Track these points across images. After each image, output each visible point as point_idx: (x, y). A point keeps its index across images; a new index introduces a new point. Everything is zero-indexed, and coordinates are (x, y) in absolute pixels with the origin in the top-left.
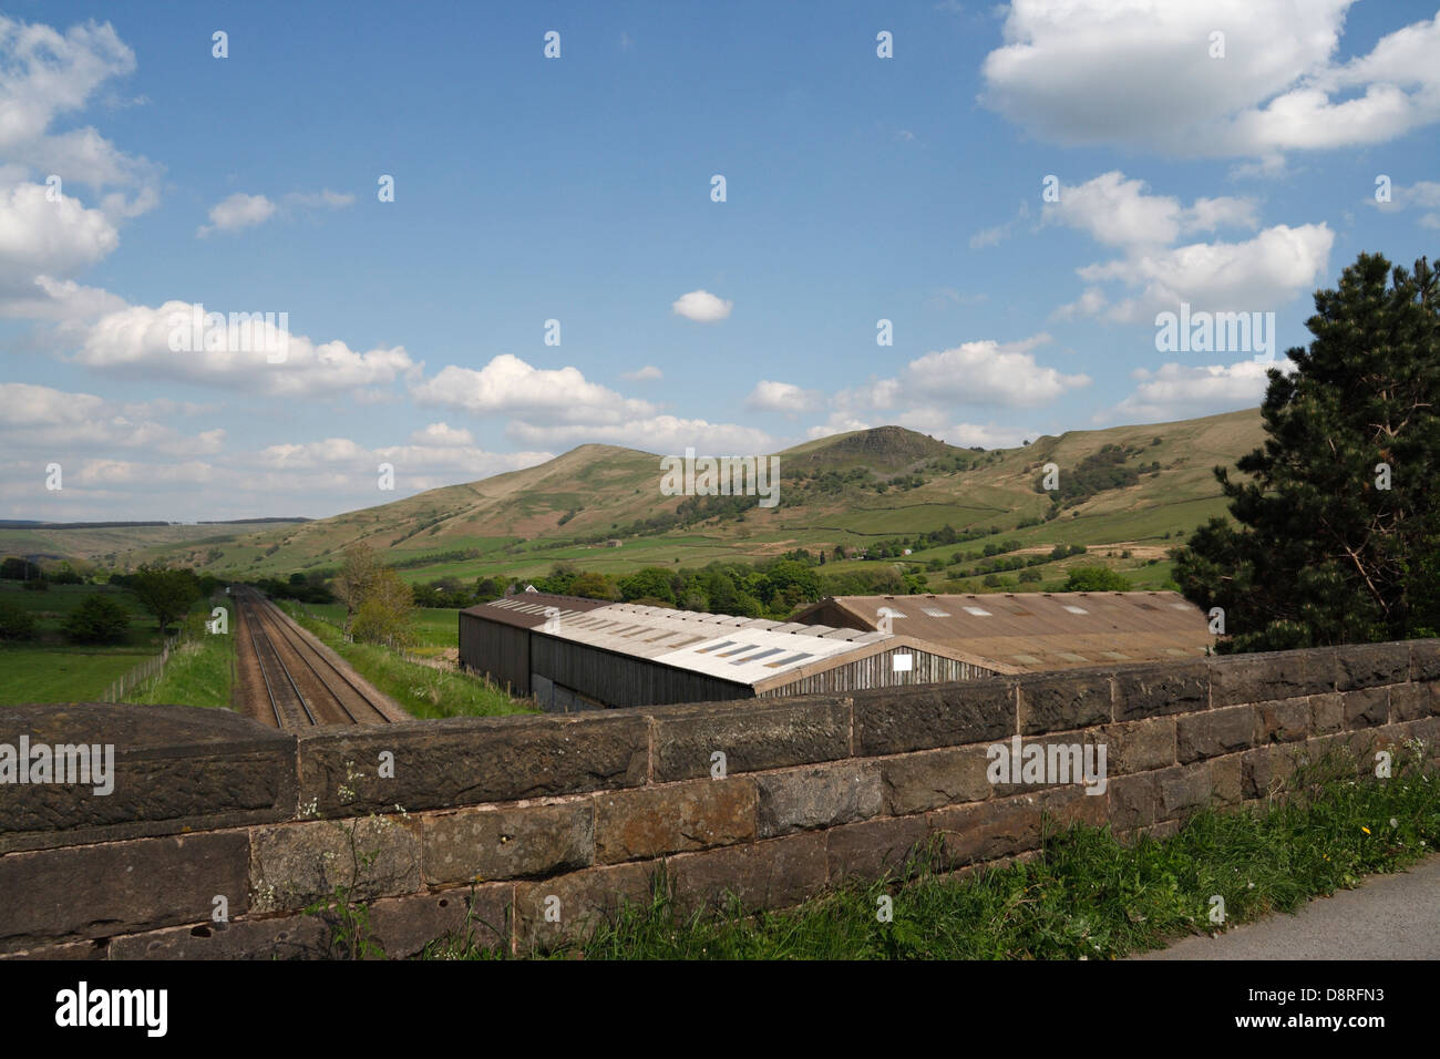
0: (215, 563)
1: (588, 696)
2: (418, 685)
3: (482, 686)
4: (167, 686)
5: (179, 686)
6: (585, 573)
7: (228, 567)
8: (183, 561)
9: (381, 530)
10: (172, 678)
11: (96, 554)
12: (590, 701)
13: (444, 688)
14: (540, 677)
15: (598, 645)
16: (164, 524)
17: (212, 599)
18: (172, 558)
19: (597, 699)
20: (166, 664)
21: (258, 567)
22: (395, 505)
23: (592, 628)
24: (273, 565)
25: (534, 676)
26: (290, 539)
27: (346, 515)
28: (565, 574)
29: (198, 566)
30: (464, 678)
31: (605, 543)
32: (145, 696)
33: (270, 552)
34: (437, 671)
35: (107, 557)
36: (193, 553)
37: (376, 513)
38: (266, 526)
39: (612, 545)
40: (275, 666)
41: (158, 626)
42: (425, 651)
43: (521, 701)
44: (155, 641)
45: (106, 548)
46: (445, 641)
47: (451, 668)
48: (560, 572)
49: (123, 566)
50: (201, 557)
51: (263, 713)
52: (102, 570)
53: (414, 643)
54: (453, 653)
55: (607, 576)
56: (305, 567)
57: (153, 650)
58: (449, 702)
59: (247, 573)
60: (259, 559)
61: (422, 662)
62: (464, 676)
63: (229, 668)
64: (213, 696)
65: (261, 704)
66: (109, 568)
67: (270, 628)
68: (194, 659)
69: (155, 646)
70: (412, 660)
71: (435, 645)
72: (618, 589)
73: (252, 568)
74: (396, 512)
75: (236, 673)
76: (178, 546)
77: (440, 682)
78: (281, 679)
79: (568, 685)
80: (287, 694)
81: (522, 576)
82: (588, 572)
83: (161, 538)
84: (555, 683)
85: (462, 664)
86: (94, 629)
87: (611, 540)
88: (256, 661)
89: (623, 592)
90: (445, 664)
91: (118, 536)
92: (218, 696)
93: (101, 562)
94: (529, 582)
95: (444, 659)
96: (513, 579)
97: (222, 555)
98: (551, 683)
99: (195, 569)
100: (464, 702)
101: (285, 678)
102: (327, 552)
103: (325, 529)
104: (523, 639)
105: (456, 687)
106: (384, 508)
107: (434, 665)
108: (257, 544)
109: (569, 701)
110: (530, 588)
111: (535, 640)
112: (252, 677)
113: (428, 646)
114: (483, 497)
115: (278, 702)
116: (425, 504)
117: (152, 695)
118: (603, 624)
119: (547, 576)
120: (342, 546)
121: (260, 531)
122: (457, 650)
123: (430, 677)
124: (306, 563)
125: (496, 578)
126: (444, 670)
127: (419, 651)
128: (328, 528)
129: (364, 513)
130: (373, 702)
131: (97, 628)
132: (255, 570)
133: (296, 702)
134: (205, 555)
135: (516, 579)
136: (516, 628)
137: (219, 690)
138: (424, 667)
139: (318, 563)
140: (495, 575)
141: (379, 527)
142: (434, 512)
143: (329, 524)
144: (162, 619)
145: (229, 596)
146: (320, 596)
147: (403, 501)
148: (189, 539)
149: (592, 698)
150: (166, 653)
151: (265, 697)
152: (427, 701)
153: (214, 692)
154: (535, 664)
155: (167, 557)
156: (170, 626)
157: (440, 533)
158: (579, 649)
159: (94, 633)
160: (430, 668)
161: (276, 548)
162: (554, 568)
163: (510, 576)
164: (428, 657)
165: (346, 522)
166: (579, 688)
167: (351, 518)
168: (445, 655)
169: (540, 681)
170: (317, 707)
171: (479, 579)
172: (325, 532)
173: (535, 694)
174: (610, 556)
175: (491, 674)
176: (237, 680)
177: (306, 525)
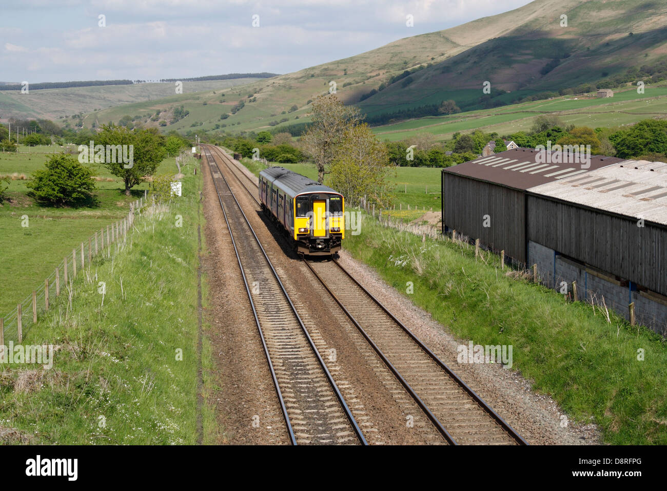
0: (181, 121)
1: (599, 269)
2: (399, 253)
3: (472, 255)
4: (129, 253)
5: (143, 254)
6: (573, 127)
7: (194, 126)
8: (149, 121)
9: (350, 84)
10: (135, 245)
11: (64, 115)
12: (600, 275)
13: (428, 257)
14: (538, 246)
15: (612, 210)
16: (129, 83)
17: (178, 159)
18: (137, 117)
19: (611, 274)
20: (130, 230)
21: (224, 126)
22: (364, 57)
23: (600, 189)
24: (239, 123)
25: (532, 244)
26: (255, 95)
27: (313, 68)
28: (550, 128)
29: (164, 125)
30: (450, 245)
31: (594, 94)
32: (106, 264)
33: (235, 110)
34: (419, 238)
35: (74, 117)
36: (158, 112)
37: (343, 66)
38: (230, 82)
39: (601, 96)
40: (243, 229)
41: (124, 188)
42: (403, 214)
43: (518, 273)
44: (121, 204)
45: (74, 109)
46: (425, 201)
47: (435, 233)
48: (545, 127)
49: (90, 127)
50: (165, 117)
51: (232, 282)
52: (70, 131)
53: (390, 205)
54: (435, 216)
55: (598, 130)
56: (272, 124)
57: (118, 213)
58: (434, 274)
59: (213, 133)
60: (225, 117)
61: (402, 228)
62: (450, 243)
63: (196, 233)
64: (179, 264)
65: (229, 273)
66: (76, 128)
67: (238, 189)
68: (160, 223)
69: (122, 208)
70: (391, 224)
71: (413, 207)
72: (611, 144)
73: (218, 127)
74: (365, 64)
75: (203, 238)
76: (141, 105)
77: (423, 249)
78: (250, 246)
79: (573, 255)
80: (258, 263)
81: (502, 131)
82: (576, 125)
83: (126, 97)
84: (557, 253)
85: (446, 230)
86: (61, 192)
87: (601, 90)
88: (225, 225)
89: (616, 148)
90: (425, 229)
91: (84, 96)
92: (184, 263)
93: (69, 122)
94: (510, 138)
95: (425, 222)
96: (493, 135)
97: (187, 113)
98: (553, 252)
99: (161, 129)
100: (452, 274)
101: (254, 244)
102: (294, 109)
103: (290, 85)
104: (518, 204)
105: (443, 257)
106: (353, 60)
107: (416, 231)
108: (221, 102)
109: (575, 274)
110: (511, 145)
111: (531, 201)
112: (220, 243)
113: (404, 208)
114: (458, 45)
115: (247, 271)
116: (395, 55)
117: (113, 263)
118: (613, 186)
119: (529, 131)
120: (309, 102)
121: (224, 88)
122: (439, 214)
123: (411, 244)
124: (273, 120)
125: (473, 133)
126: (427, 236)
127: (394, 213)
128: (293, 83)
129: (331, 67)
130: (349, 272)
131: (63, 191)
132: (221, 129)
133: (267, 270)
134: (170, 114)
135: (496, 134)
136: (509, 189)
137: (185, 258)
138: (405, 232)
139: (285, 120)
140: (471, 130)
141: (347, 81)
142: (406, 63)
143: (297, 79)
144: (127, 181)
145: (196, 155)
146: (289, 156)
147: (371, 52)
148: (155, 98)
149: (605, 272)
150: (131, 217)
151: (234, 264)
152: (409, 271)
153: (180, 260)
154: (532, 231)
155: (132, 116)
156: (135, 187)
157: (412, 86)
158: (588, 214)
159: (59, 195)
160: (411, 233)
161: (242, 105)
162: (538, 122)
163: (489, 131)
164: (406, 221)
165: (313, 76)
166: (587, 259)
167: (317, 72)
168: (425, 218)
169: (538, 251)
170: (290, 277)
171: (455, 137)
172: (290, 88)
173: (535, 267)
174: (601, 107)
175: (481, 242)
176: (204, 245)
177: (271, 81)
